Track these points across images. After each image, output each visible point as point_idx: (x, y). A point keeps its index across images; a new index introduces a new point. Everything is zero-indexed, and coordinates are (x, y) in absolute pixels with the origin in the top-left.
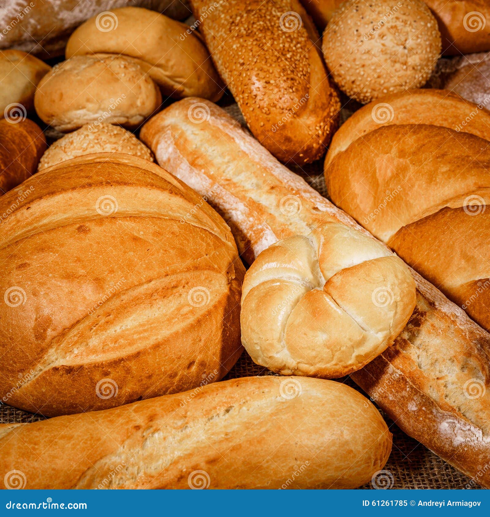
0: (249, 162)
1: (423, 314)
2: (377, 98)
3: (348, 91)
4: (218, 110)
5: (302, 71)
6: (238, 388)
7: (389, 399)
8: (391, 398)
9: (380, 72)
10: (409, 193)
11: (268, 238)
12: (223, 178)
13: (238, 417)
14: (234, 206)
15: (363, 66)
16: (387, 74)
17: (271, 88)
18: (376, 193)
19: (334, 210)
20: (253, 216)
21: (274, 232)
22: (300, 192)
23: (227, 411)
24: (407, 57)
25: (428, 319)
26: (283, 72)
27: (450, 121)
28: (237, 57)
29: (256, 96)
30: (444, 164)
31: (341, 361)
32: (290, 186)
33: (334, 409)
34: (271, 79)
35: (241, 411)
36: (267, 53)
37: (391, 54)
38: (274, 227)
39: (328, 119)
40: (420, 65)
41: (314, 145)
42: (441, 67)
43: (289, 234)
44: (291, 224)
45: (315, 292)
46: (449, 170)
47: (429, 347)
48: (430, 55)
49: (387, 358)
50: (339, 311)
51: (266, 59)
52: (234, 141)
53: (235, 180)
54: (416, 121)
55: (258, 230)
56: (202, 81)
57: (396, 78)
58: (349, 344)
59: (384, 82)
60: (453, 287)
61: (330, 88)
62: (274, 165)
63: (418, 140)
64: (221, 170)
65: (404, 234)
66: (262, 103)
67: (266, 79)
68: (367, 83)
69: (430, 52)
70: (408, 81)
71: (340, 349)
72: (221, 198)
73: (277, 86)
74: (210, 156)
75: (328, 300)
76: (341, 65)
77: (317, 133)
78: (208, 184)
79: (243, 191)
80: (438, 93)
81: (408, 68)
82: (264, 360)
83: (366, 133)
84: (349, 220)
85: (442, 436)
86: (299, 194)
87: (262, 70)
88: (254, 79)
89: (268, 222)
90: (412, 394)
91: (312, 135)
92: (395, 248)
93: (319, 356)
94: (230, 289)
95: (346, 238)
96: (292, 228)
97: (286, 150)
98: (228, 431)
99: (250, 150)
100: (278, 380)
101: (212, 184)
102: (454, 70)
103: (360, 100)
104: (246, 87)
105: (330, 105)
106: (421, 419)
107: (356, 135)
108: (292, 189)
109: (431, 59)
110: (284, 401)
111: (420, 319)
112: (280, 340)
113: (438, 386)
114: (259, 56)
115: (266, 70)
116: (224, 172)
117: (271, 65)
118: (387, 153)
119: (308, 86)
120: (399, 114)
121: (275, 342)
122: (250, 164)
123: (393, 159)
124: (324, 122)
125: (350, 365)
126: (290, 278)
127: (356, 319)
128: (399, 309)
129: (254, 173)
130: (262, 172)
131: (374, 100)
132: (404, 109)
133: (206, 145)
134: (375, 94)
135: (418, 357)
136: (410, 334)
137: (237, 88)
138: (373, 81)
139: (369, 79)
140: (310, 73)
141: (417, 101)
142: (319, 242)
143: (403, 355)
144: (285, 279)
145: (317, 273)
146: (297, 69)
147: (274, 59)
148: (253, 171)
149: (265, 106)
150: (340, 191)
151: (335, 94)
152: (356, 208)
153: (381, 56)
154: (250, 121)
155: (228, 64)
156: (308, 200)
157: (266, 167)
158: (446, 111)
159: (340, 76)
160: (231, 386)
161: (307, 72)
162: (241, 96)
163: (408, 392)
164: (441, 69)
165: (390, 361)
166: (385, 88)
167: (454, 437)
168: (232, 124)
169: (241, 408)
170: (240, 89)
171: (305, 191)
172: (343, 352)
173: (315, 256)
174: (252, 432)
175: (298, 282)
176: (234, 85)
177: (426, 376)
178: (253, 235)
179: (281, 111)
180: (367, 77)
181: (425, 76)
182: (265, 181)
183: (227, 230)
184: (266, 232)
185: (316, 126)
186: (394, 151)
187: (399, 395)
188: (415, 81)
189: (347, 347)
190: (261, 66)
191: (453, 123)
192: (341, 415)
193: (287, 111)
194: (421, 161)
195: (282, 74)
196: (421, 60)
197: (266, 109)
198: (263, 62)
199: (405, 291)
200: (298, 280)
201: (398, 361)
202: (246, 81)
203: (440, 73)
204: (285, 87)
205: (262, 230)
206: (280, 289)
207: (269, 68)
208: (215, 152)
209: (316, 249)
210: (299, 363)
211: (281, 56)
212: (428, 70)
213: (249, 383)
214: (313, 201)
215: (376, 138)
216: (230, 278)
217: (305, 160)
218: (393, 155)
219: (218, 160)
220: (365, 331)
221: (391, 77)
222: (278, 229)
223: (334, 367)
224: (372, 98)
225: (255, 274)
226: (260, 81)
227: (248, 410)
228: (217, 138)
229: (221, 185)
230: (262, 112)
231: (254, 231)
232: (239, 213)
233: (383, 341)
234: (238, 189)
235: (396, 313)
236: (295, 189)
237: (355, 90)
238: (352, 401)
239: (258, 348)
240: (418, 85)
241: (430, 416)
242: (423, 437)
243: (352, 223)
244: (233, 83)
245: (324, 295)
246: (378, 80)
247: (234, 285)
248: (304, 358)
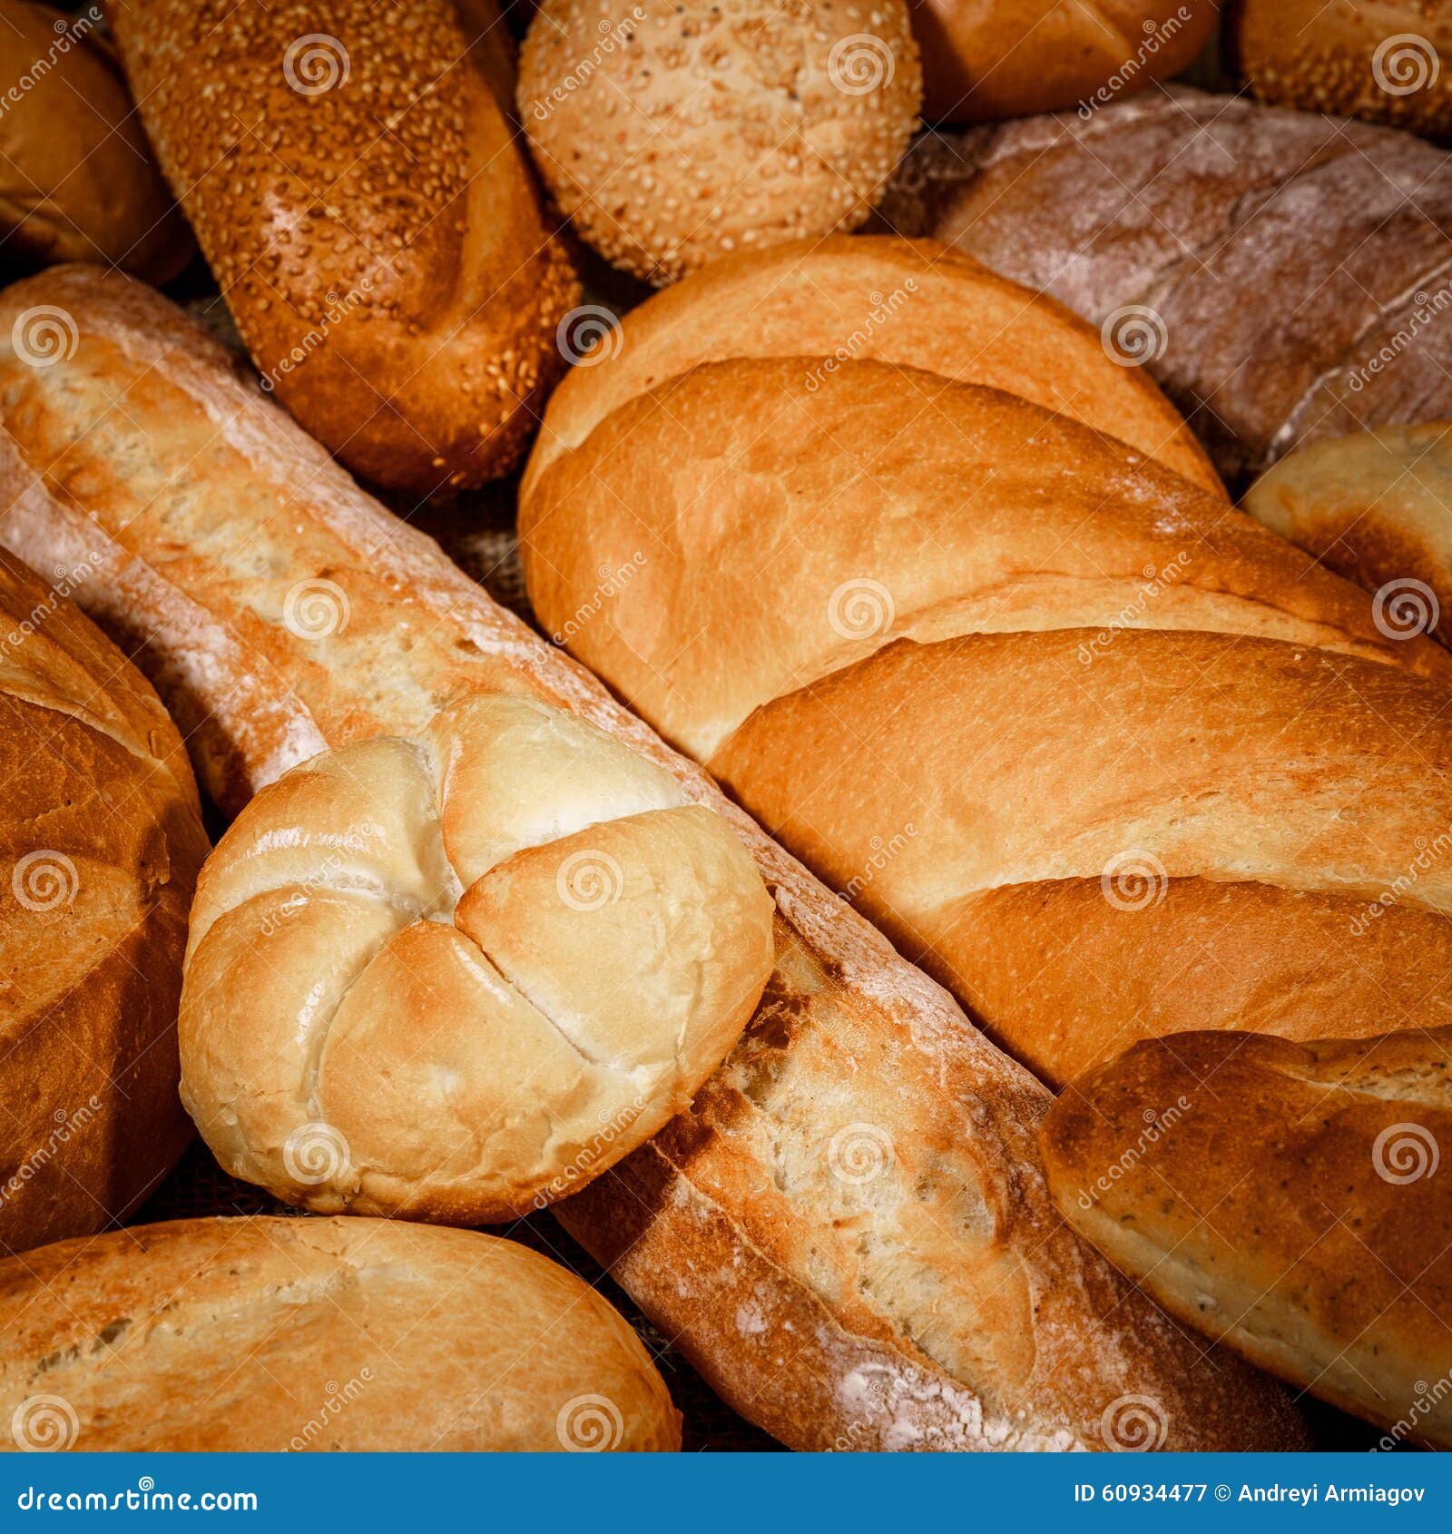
0: (249, 486)
1: (798, 1004)
2: (700, 266)
3: (604, 242)
4: (157, 307)
5: (439, 177)
6: (145, 1259)
7: (676, 1293)
8: (683, 1292)
9: (709, 179)
10: (782, 591)
11: (300, 745)
12: (159, 540)
13: (141, 1356)
14: (195, 635)
15: (652, 158)
16: (733, 184)
17: (328, 234)
18: (675, 592)
19: (532, 649)
20: (252, 669)
21: (320, 726)
22: (417, 588)
23: (108, 1336)
24: (801, 128)
25: (813, 1019)
26: (370, 180)
27: (934, 345)
28: (215, 127)
29: (277, 259)
30: (901, 492)
31: (506, 1165)
32: (383, 567)
33: (474, 1330)
34: (329, 203)
35: (154, 1334)
36: (316, 114)
37: (745, 118)
38: (322, 706)
39: (533, 339)
40: (846, 154)
41: (484, 428)
42: (926, 161)
43: (371, 732)
44: (378, 698)
45: (422, 929)
46: (918, 515)
47: (812, 1117)
48: (881, 121)
49: (671, 1155)
50: (501, 994)
51: (314, 134)
52: (204, 414)
53: (201, 547)
54: (821, 346)
55: (268, 716)
56: (119, 211)
57: (764, 200)
58: (535, 1106)
59: (724, 214)
60: (921, 910)
61: (542, 235)
62: (336, 497)
63: (819, 409)
64: (156, 514)
65: (763, 733)
66: (297, 286)
67: (313, 204)
68: (667, 217)
69: (881, 109)
70: (805, 209)
71: (503, 1125)
72: (152, 608)
73: (350, 226)
74: (119, 464)
75: (464, 956)
76: (577, 156)
77: (491, 386)
78: (108, 561)
79: (223, 584)
80: (898, 249)
81: (806, 165)
82: (250, 1163)
83: (653, 385)
84: (578, 684)
85: (847, 1418)
86: (414, 594)
87: (298, 170)
88: (271, 201)
89: (304, 691)
90: (752, 1278)
91: (475, 393)
92: (734, 779)
93: (433, 1149)
94: (151, 921)
95: (535, 744)
96: (382, 713)
97: (383, 444)
98: (106, 1405)
99: (256, 443)
100: (287, 1232)
101: (124, 562)
102: (970, 171)
103: (647, 272)
104: (242, 230)
105: (539, 293)
106: (780, 1361)
107: (621, 393)
108: (392, 579)
109: (883, 134)
110: (303, 1300)
111: (789, 1021)
112: (302, 1095)
113: (839, 1250)
114: (288, 122)
115: (312, 172)
116: (164, 520)
117: (329, 155)
118: (712, 455)
119: (459, 226)
120: (765, 320)
121: (287, 1100)
122: (254, 494)
123: (731, 475)
124: (517, 348)
125: (541, 1179)
126: (345, 881)
127: (560, 1022)
128: (710, 989)
129: (267, 522)
130: (293, 522)
131: (689, 273)
132: (781, 306)
133: (110, 428)
134: (696, 253)
135: (777, 1149)
136: (752, 1072)
137: (215, 233)
138: (685, 211)
139: (671, 203)
140: (465, 182)
141: (825, 279)
142: (447, 758)
143: (724, 1143)
144: (330, 886)
145: (439, 866)
146: (423, 170)
147: (342, 133)
148: (261, 517)
149: (309, 294)
150: (559, 585)
151: (559, 253)
152: (609, 643)
153: (712, 123)
154: (259, 346)
155: (185, 152)
156: (440, 615)
157: (308, 503)
158: (923, 311)
159: (575, 190)
160: (123, 1251)
161: (456, 179)
162: (229, 261)
163: (738, 1270)
164: (925, 170)
165: (682, 1166)
166: (726, 234)
167: (886, 1423)
168: (200, 356)
169: (153, 1326)
170: (224, 236)
171: (436, 586)
172: (513, 1133)
173: (432, 806)
174: (184, 1408)
175: (370, 895)
176: (206, 221)
177: (798, 1214)
178: (252, 734)
179: (364, 313)
180: (665, 196)
181: (863, 191)
182: (299, 552)
183: (156, 717)
184: (295, 725)
185: (489, 362)
186: (736, 452)
187: (708, 1281)
188: (831, 210)
189: (525, 1115)
190: (297, 157)
191: (946, 353)
192: (494, 1350)
193: (384, 313)
194: (824, 483)
195: (366, 186)
196: (849, 137)
197: (310, 304)
198: (303, 146)
199: (731, 927)
200: (372, 887)
201: (706, 1166)
202: (244, 208)
203: (922, 183)
204: (377, 230)
205: (282, 718)
206: (308, 917)
207: (320, 166)
208: (139, 452)
209: (437, 782)
210: (365, 1171)
211: (366, 124)
212: (878, 174)
213: (184, 1239)
214: (459, 618)
215: (679, 403)
216: (151, 881)
217: (455, 480)
218: (732, 463)
219: (146, 480)
220: (592, 1061)
221: (747, 196)
222: (335, 713)
223: (484, 1184)
224: (682, 270)
225: (229, 870)
226: (289, 209)
227: (179, 1332)
228: (147, 404)
229: (153, 565)
230: (300, 317)
231: (256, 722)
232: (208, 659)
233: (653, 1096)
234: (209, 578)
235: (698, 1001)
236: (401, 576)
237: (628, 240)
238: (536, 1299)
239: (232, 1121)
240: (841, 223)
241: (808, 1352)
242: (787, 1422)
243: (587, 695)
244: (203, 215)
245: (454, 941)
246: (703, 205)
247: (165, 906)
248: (380, 1155)
